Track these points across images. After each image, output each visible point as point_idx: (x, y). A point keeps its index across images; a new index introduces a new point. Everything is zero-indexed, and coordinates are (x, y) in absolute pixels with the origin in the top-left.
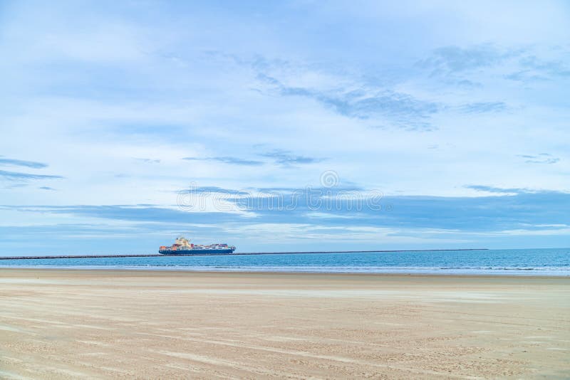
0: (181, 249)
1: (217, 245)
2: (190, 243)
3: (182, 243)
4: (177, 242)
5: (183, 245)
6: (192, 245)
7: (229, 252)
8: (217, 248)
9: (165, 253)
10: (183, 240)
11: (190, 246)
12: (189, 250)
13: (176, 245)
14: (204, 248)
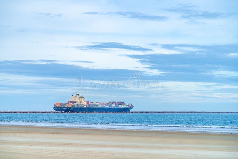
0: (76, 106)
1: (113, 103)
2: (86, 100)
3: (77, 100)
4: (73, 99)
5: (79, 102)
6: (88, 102)
7: (126, 110)
8: (114, 105)
9: (60, 110)
10: (78, 97)
11: (85, 103)
12: (85, 107)
13: (71, 102)
14: (100, 106)
